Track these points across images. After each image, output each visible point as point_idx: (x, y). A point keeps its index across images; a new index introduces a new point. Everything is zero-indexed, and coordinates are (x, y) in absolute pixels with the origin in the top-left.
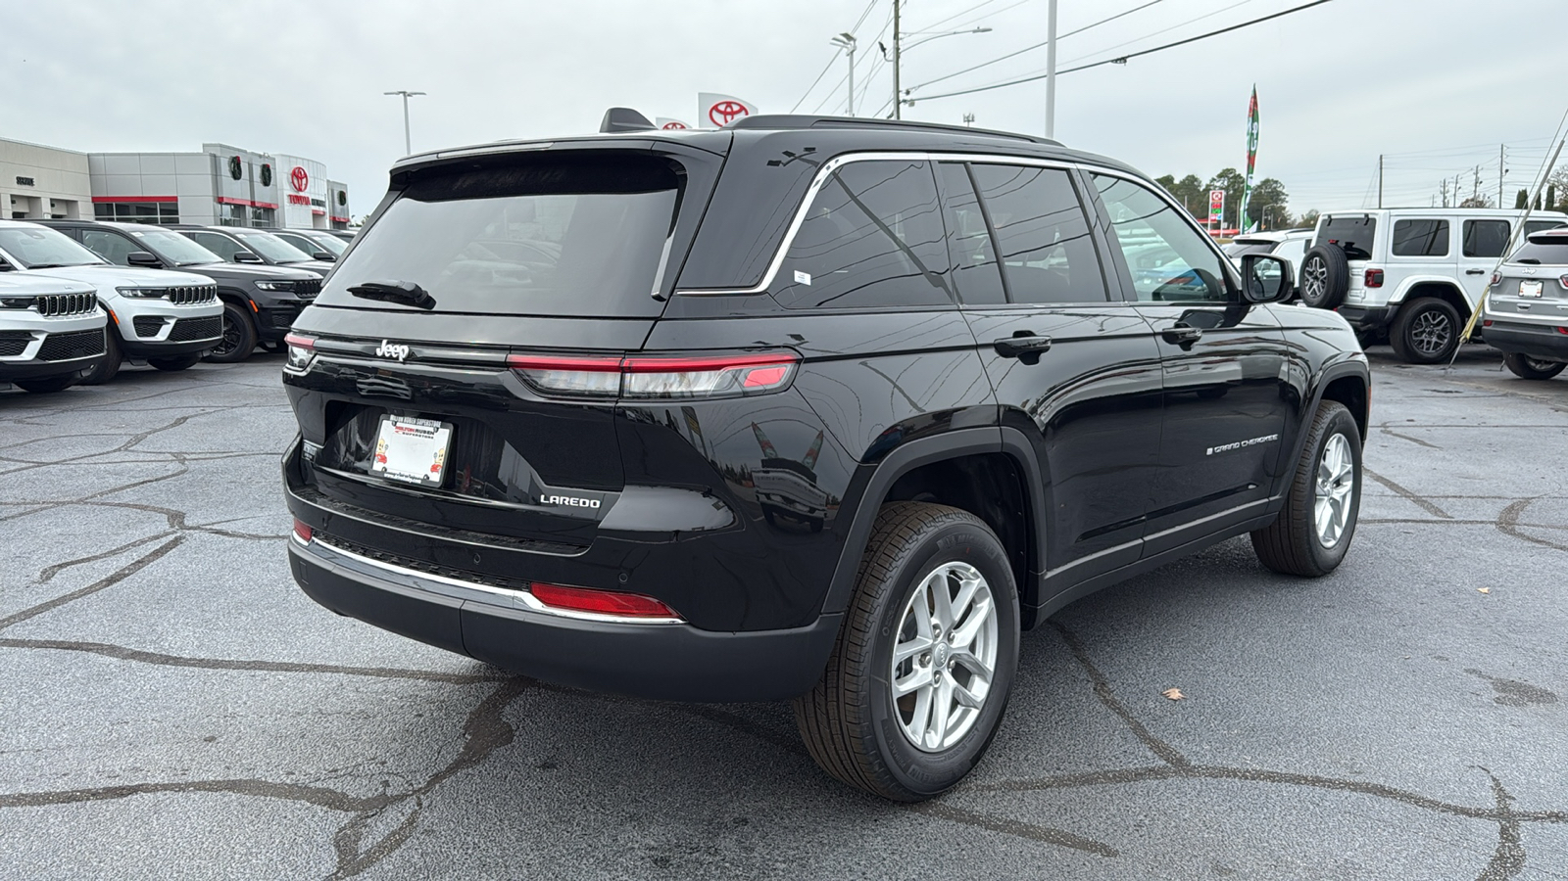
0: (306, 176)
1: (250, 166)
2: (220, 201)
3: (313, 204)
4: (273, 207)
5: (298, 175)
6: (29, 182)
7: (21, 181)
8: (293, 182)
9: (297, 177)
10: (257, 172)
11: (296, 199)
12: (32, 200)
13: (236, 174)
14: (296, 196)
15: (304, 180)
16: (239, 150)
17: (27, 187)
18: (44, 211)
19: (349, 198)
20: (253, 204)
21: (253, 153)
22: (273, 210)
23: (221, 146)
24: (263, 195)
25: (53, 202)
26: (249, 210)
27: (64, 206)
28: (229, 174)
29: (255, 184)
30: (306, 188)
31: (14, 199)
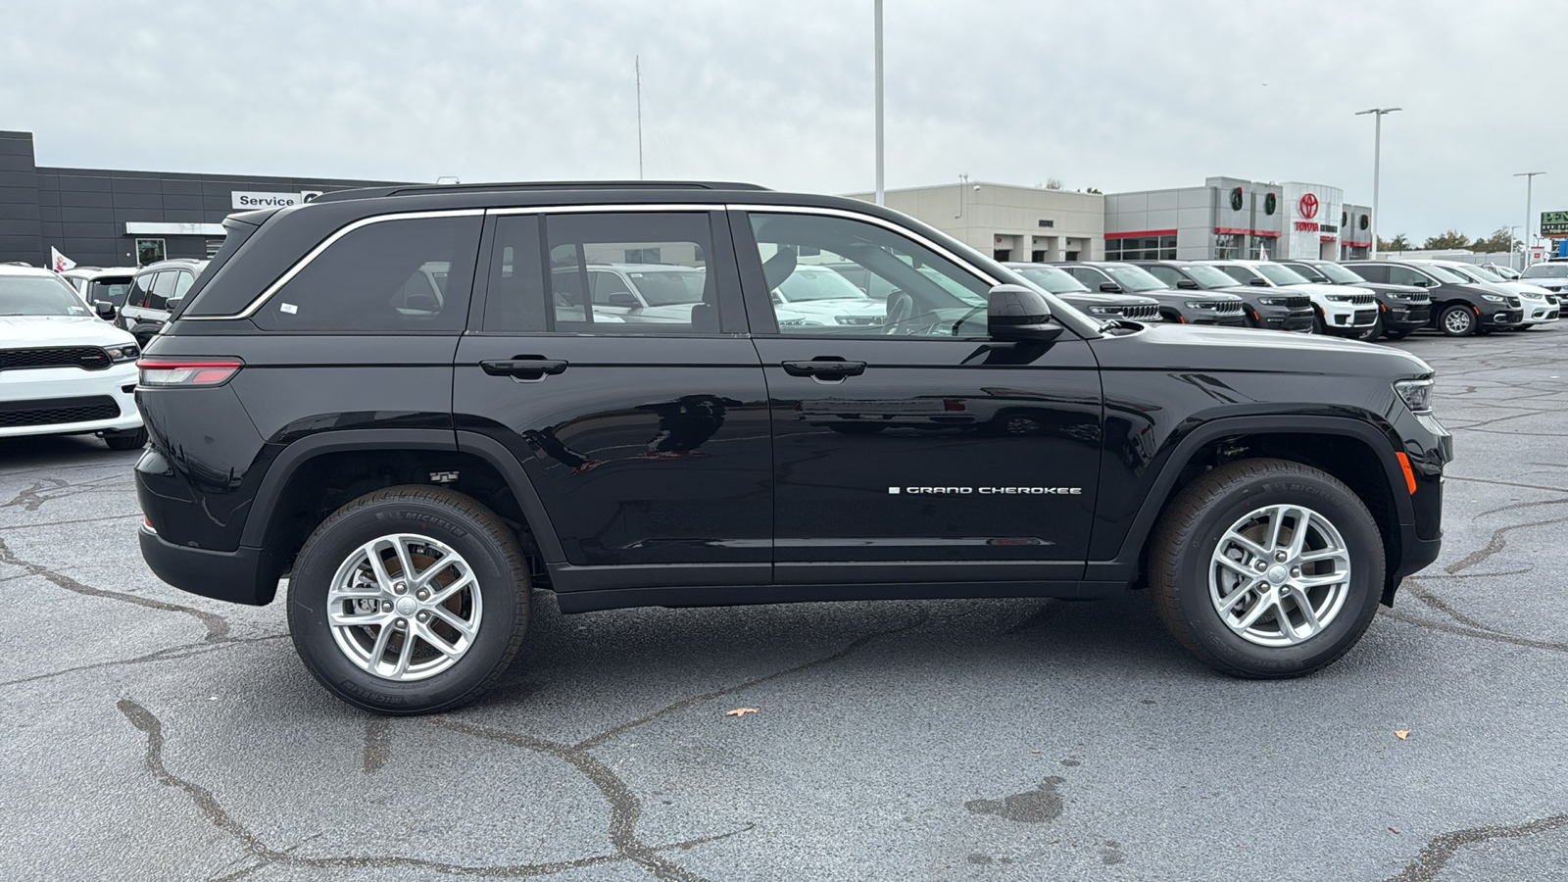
0: (1316, 202)
1: (1253, 196)
2: (1217, 231)
3: (1322, 230)
4: (1276, 235)
5: (1308, 203)
6: (1049, 224)
7: (1043, 223)
8: (1301, 209)
9: (1307, 204)
10: (1261, 201)
11: (1302, 227)
12: (1051, 240)
13: (1237, 204)
14: (1304, 224)
15: (1314, 207)
16: (1242, 181)
17: (1048, 228)
18: (1060, 248)
19: (1372, 221)
20: (1253, 233)
21: (1258, 184)
22: (1275, 238)
23: (1223, 178)
24: (1265, 223)
25: (1069, 241)
26: (1247, 239)
27: (1080, 244)
28: (1230, 205)
29: (1257, 214)
30: (1314, 215)
31: (1036, 239)
